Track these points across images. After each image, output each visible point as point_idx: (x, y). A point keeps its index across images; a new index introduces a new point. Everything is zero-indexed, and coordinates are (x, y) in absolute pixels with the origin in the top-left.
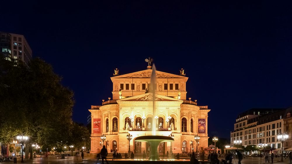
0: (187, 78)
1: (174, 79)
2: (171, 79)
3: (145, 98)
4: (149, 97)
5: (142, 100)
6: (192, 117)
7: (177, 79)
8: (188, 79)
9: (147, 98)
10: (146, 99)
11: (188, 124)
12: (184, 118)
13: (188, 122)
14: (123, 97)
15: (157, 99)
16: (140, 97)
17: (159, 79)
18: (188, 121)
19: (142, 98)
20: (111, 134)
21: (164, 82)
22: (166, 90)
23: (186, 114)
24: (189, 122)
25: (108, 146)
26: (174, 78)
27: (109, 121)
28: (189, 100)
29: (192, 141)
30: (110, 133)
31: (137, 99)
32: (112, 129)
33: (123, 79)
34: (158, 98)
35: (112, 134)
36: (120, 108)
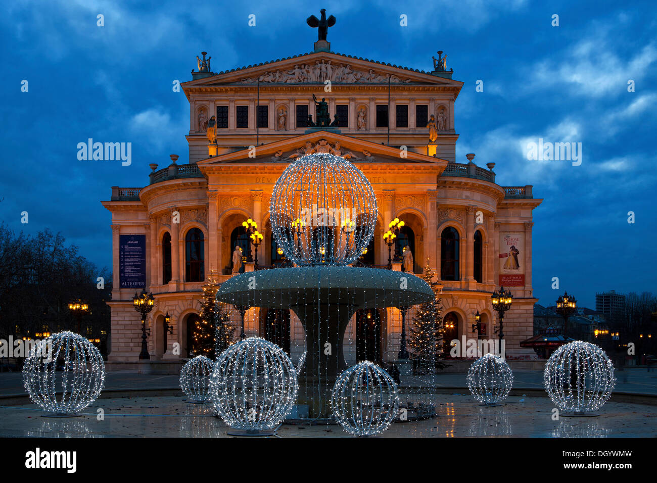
2: (401, 87)
6: (480, 224)
9: (313, 151)
11: (464, 253)
12: (448, 229)
14: (223, 151)
16: (284, 150)
17: (357, 86)
18: (464, 241)
20: (182, 292)
21: (378, 101)
22: (384, 130)
23: (457, 213)
24: (467, 242)
25: (168, 333)
27: (173, 243)
29: (477, 315)
30: (178, 287)
31: (274, 154)
32: (183, 273)
35: (185, 292)
36: (210, 192)
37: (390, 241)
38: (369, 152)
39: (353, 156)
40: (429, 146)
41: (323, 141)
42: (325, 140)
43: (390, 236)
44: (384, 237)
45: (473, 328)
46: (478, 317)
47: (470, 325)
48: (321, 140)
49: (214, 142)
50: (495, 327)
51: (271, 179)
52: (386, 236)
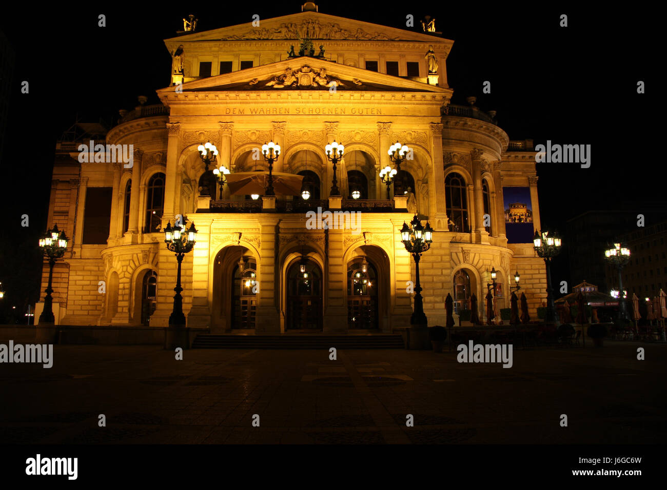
0: (449, 44)
1: (401, 44)
2: (390, 43)
3: (283, 81)
4: (299, 75)
5: (271, 88)
6: (486, 171)
7: (411, 44)
8: (451, 46)
9: (294, 79)
10: (288, 82)
12: (453, 174)
13: (472, 192)
15: (334, 84)
16: (261, 78)
17: (345, 43)
18: (471, 187)
19: (272, 79)
21: (366, 56)
23: (462, 158)
24: (475, 190)
26: (401, 41)
28: (469, 105)
29: (493, 271)
31: (247, 84)
33: (212, 44)
34: (342, 81)
36: (171, 125)
37: (388, 179)
38: (360, 81)
39: (341, 84)
40: (429, 77)
41: (306, 68)
42: (308, 67)
43: (388, 173)
44: (381, 175)
45: (488, 288)
46: (494, 275)
47: (485, 285)
48: (303, 67)
49: (180, 72)
50: (511, 288)
51: (243, 110)
52: (383, 172)
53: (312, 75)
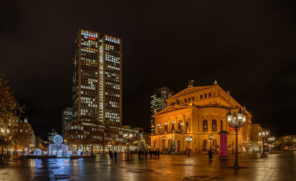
12: (205, 120)
15: (175, 109)
17: (196, 92)
21: (200, 94)
23: (206, 116)
26: (207, 89)
31: (163, 112)
33: (173, 99)
53: (171, 109)
